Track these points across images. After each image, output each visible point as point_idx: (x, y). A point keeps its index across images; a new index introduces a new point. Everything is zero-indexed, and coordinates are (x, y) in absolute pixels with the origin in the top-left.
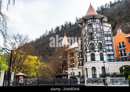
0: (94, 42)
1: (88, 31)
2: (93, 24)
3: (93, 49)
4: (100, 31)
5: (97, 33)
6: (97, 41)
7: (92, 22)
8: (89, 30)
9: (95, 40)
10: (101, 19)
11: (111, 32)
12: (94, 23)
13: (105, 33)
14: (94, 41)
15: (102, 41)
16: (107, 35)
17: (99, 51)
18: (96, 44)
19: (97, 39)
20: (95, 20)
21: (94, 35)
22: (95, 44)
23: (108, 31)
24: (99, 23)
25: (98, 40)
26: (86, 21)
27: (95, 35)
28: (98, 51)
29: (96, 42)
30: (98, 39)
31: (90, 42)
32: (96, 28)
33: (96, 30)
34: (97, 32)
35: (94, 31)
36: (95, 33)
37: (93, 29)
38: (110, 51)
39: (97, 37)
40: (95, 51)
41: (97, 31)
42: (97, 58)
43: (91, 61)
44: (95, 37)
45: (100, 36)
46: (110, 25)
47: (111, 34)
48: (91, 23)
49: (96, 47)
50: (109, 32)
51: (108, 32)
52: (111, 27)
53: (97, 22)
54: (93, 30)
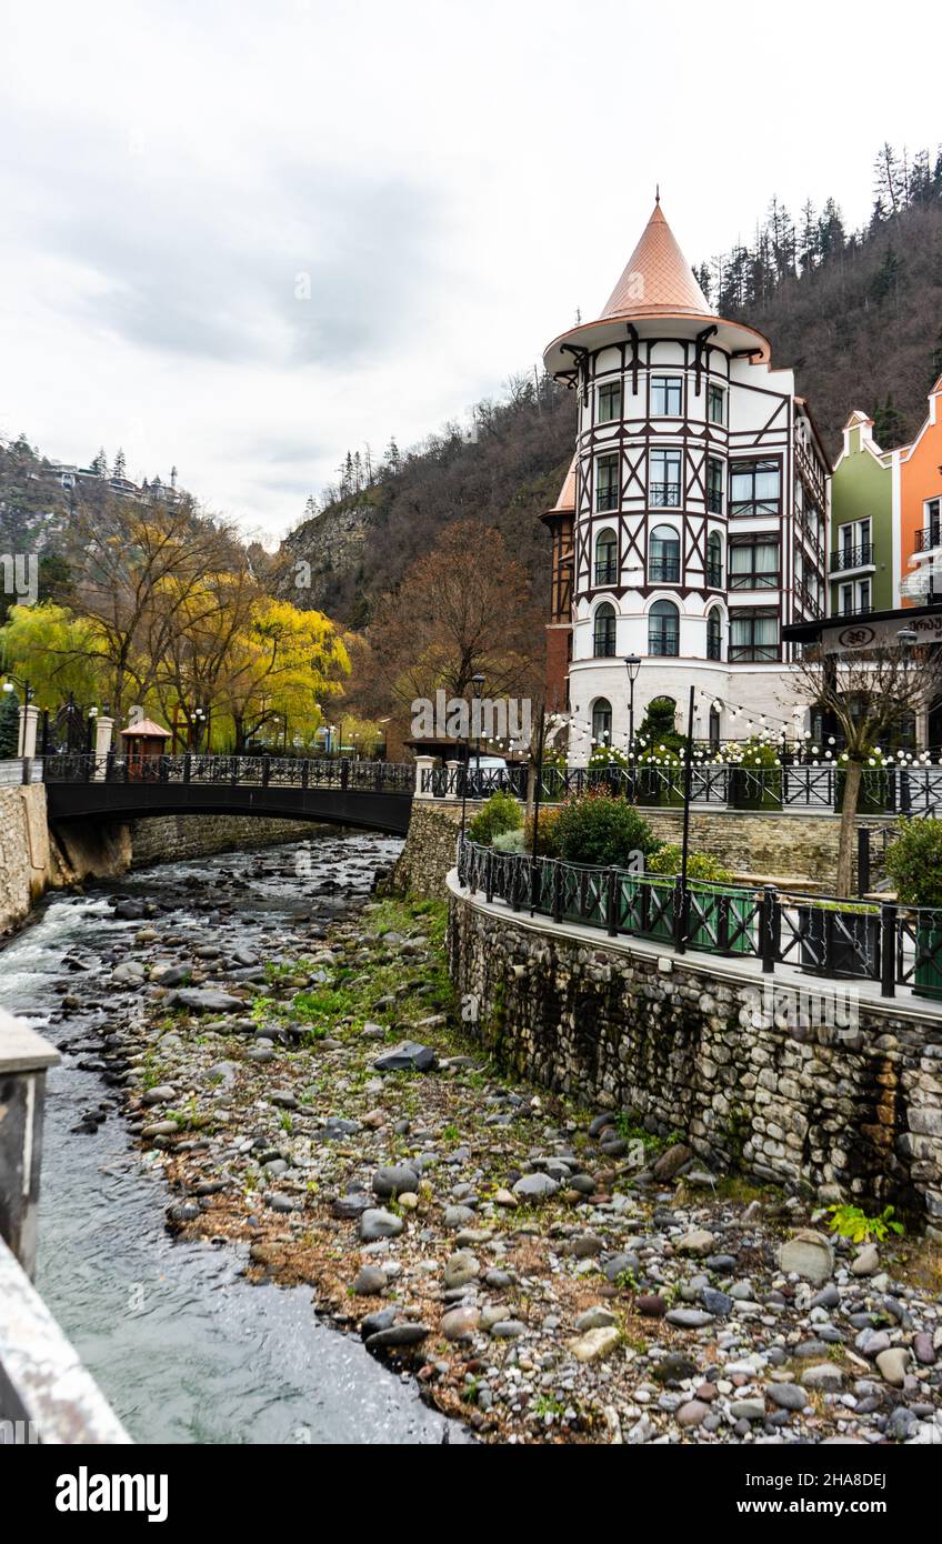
0: (622, 523)
1: (594, 441)
2: (628, 387)
3: (610, 572)
4: (679, 440)
5: (646, 454)
6: (641, 517)
7: (623, 369)
8: (599, 435)
9: (626, 506)
10: (699, 336)
11: (782, 437)
12: (635, 376)
13: (733, 441)
14: (621, 515)
15: (685, 514)
16: (755, 460)
17: (645, 591)
18: (633, 539)
19: (640, 506)
20: (642, 358)
21: (627, 473)
22: (626, 542)
23: (765, 431)
24: (681, 372)
25: (646, 513)
26: (591, 358)
27: (634, 470)
28: (637, 589)
29: (633, 523)
30: (655, 501)
31: (598, 526)
32: (648, 420)
33: (648, 431)
34: (647, 445)
35: (627, 441)
36: (634, 455)
37: (622, 423)
38: (760, 583)
39: (645, 490)
40: (620, 592)
41: (653, 439)
42: (633, 635)
43: (590, 654)
44: (634, 490)
45: (673, 478)
46: (785, 381)
47: (783, 449)
48: (616, 377)
49: (632, 560)
50: (766, 438)
51: (761, 433)
52: (787, 398)
53: (654, 372)
54: (622, 434)
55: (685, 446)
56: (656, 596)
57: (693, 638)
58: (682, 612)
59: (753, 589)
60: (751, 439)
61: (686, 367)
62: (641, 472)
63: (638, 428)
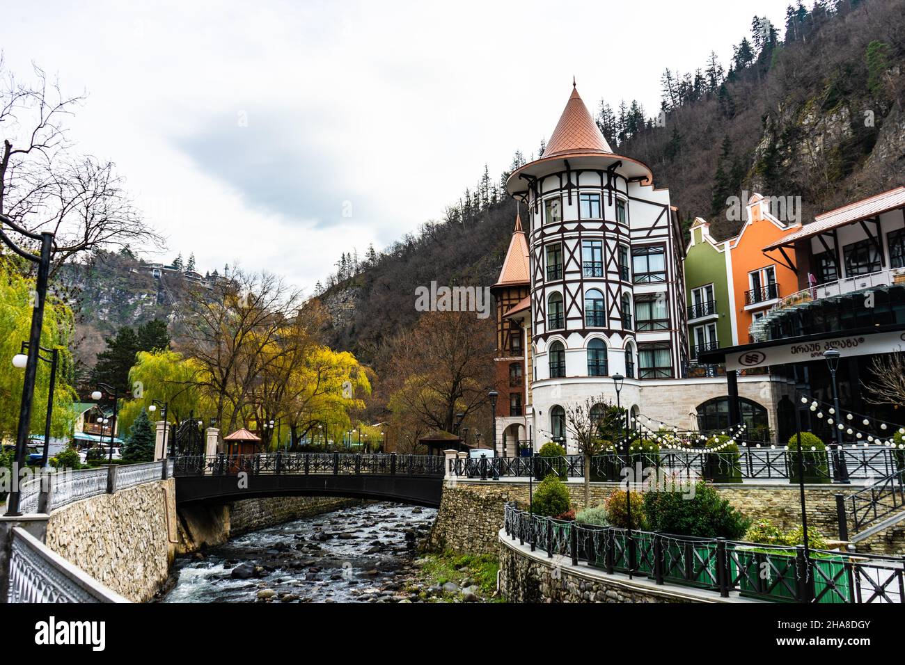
0: (565, 288)
1: (543, 235)
2: (566, 200)
3: (559, 321)
4: (600, 234)
5: (579, 243)
6: (579, 284)
7: (561, 189)
8: (547, 231)
9: (568, 277)
10: (609, 168)
11: (665, 231)
12: (570, 193)
13: (633, 235)
14: (565, 283)
15: (607, 281)
16: (648, 246)
17: (583, 333)
18: (574, 298)
19: (577, 277)
20: (574, 182)
21: (567, 255)
22: (569, 300)
23: (654, 228)
24: (599, 191)
25: (582, 281)
26: (539, 183)
27: (572, 254)
28: (578, 331)
29: (573, 288)
30: (587, 274)
31: (549, 291)
32: (579, 221)
33: (580, 229)
34: (580, 237)
35: (566, 235)
36: (571, 244)
37: (562, 223)
38: (656, 326)
39: (580, 267)
40: (567, 334)
41: (584, 233)
42: (577, 362)
43: (548, 377)
44: (572, 266)
45: (597, 258)
46: (663, 196)
47: (666, 239)
48: (557, 194)
49: (574, 312)
50: (654, 233)
51: (651, 229)
52: (666, 207)
53: (582, 191)
54: (563, 230)
55: (605, 238)
56: (591, 336)
57: (616, 363)
58: (608, 346)
59: (652, 330)
60: (645, 233)
61: (602, 187)
62: (577, 255)
63: (573, 226)
